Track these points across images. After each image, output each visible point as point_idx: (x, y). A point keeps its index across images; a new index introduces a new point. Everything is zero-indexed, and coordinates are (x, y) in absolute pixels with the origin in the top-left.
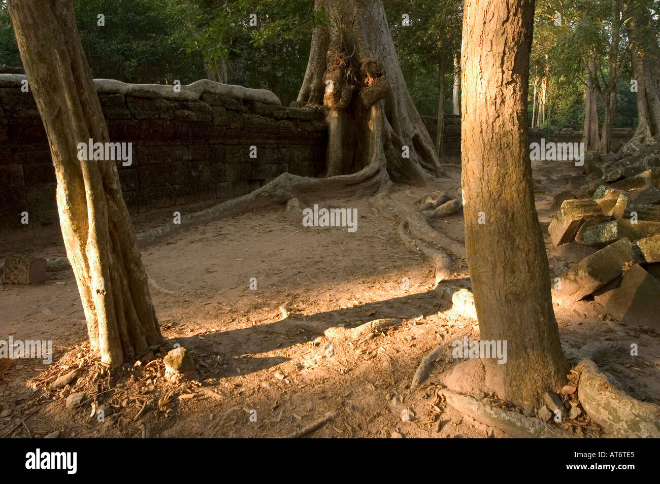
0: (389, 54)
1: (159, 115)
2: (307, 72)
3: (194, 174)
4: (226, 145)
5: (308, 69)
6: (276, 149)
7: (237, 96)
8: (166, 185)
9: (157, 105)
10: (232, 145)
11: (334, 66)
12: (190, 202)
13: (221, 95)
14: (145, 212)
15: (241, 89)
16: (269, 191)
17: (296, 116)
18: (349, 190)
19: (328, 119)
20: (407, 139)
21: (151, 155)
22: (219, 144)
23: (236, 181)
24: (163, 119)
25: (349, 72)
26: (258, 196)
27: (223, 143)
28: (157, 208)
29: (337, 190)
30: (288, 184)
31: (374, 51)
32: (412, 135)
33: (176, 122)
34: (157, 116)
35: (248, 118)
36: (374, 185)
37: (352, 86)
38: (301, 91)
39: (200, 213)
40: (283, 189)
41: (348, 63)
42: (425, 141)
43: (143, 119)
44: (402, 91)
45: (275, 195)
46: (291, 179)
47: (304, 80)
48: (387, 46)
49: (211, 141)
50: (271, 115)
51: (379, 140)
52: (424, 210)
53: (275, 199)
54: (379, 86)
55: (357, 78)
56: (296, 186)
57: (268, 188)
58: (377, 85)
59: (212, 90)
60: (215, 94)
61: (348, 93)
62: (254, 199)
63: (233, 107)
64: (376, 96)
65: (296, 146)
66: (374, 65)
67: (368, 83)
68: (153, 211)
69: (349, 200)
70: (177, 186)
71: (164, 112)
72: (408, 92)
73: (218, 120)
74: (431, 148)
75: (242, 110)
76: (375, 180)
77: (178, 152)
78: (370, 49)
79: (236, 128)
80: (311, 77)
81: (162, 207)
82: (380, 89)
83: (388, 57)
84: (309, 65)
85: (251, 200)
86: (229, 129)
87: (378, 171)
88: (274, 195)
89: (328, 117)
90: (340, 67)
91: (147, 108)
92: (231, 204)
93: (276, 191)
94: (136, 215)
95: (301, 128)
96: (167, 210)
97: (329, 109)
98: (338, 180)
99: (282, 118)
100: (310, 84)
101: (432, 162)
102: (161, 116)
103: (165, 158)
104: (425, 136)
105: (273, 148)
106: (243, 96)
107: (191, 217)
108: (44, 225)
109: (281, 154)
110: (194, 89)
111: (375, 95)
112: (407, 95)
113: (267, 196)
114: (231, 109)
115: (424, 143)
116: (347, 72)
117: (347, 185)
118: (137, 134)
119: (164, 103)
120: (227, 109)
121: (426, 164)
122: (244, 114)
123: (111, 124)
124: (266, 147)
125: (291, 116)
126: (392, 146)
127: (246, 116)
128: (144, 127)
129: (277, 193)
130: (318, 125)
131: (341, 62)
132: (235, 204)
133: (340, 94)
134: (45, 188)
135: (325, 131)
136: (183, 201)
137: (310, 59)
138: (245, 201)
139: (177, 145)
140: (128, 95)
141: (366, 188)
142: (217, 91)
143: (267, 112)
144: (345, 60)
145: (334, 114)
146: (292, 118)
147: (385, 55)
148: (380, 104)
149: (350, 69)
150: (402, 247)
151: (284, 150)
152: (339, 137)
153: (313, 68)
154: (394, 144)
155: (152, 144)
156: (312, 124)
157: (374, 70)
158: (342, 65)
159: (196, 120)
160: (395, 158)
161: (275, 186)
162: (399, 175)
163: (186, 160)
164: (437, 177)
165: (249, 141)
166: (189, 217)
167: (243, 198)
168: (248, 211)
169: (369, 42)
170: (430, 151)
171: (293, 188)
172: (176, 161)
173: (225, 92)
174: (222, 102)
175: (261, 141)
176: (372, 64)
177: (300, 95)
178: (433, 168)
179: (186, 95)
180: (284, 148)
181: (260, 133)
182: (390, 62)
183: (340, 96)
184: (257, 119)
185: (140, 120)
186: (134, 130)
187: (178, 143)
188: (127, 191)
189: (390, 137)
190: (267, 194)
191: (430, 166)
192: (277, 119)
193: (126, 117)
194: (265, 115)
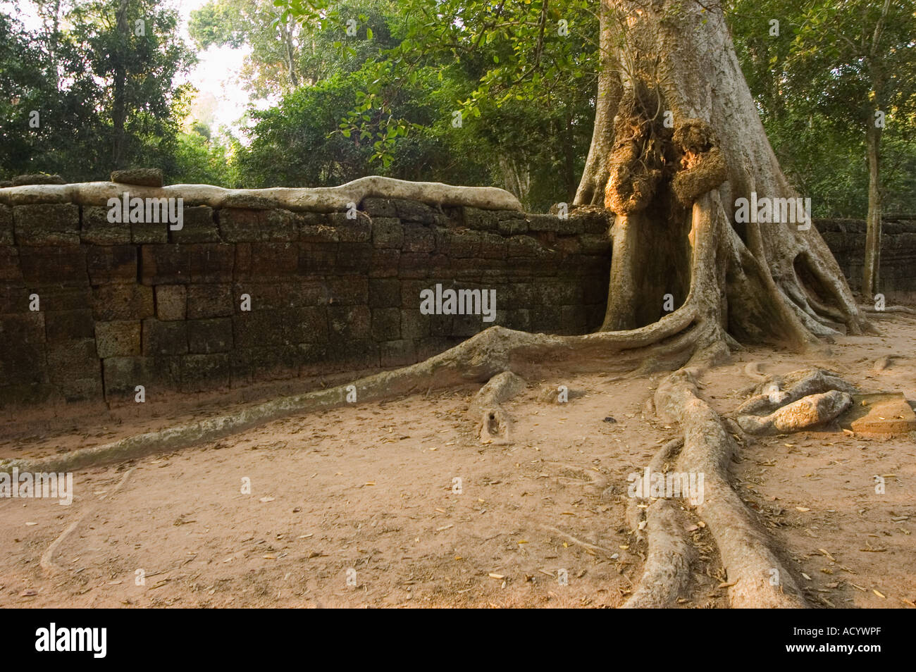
0: (739, 110)
1: (271, 234)
2: (591, 155)
3: (337, 326)
4: (404, 279)
5: (591, 151)
6: (504, 284)
7: (431, 200)
8: (285, 344)
9: (271, 219)
10: (414, 279)
11: (624, 139)
12: (328, 372)
13: (400, 198)
14: (242, 386)
15: (439, 187)
16: (459, 358)
17: (544, 228)
18: (627, 358)
19: (612, 231)
20: (783, 262)
21: (259, 297)
22: (391, 277)
23: (421, 339)
24: (277, 240)
25: (650, 148)
26: (436, 367)
27: (397, 276)
28: (265, 380)
29: (603, 358)
30: (499, 346)
31: (698, 107)
32: (794, 254)
33: (300, 244)
34: (266, 236)
35: (445, 234)
36: (682, 350)
37: (654, 172)
38: (580, 188)
39: (320, 394)
40: (486, 356)
41: (648, 131)
42: (822, 264)
43: (239, 242)
44: (769, 175)
45: (470, 366)
46: (505, 338)
47: (586, 169)
48: (733, 97)
49: (374, 274)
50: (494, 228)
51: (702, 265)
52: (744, 413)
53: (470, 373)
54: (705, 167)
55: (665, 157)
56: (516, 351)
57: (457, 352)
58: (700, 165)
59: (384, 192)
60: (389, 197)
61: (644, 184)
62: (429, 372)
63: (416, 218)
64: (698, 185)
65: (546, 279)
66: (696, 130)
67: (686, 163)
68: (259, 385)
69: (621, 379)
70: (304, 346)
71: (280, 229)
72: (782, 176)
73: (382, 239)
74: (835, 278)
75: (435, 222)
76: (683, 341)
77: (309, 291)
78: (691, 103)
79: (420, 251)
80: (597, 163)
81: (276, 379)
82: (706, 171)
83: (737, 116)
84: (593, 144)
85: (424, 374)
86: (406, 252)
87: (693, 324)
88: (467, 365)
89: (613, 228)
90: (634, 141)
91: (252, 225)
92: (383, 380)
93: (471, 358)
94: (227, 390)
95: (555, 249)
96: (285, 383)
97: (614, 214)
98: (604, 340)
99: (517, 232)
100: (594, 174)
101: (838, 303)
102: (275, 236)
103: (285, 301)
104: (821, 255)
105: (498, 283)
106: (442, 199)
107: (301, 400)
108: (71, 400)
109: (515, 292)
110: (347, 191)
111: (696, 182)
112: (779, 181)
113: (453, 367)
114: (413, 221)
115: (820, 268)
116: (646, 147)
117: (623, 350)
118: (232, 264)
119: (283, 215)
120: (404, 221)
121: (826, 309)
122: (438, 228)
123: (184, 251)
124: (484, 281)
125: (534, 228)
126: (743, 276)
127: (442, 230)
128: (242, 254)
129: (474, 362)
130: (591, 241)
131: (636, 132)
132: (392, 378)
133: (631, 185)
134: (77, 346)
135: (606, 251)
136: (314, 370)
137: (594, 134)
138: (412, 375)
139: (308, 281)
140: (221, 206)
141: (663, 356)
142: (393, 193)
143: (486, 222)
144: (641, 127)
145: (621, 221)
146: (537, 231)
147: (728, 112)
148: (710, 200)
149: (651, 142)
150: (617, 510)
151: (520, 285)
152: (628, 261)
153: (599, 148)
154: (747, 273)
155: (262, 279)
156: (579, 241)
157: (695, 138)
158: (638, 136)
159: (336, 239)
160: (749, 298)
161: (471, 350)
162: (757, 330)
163: (323, 304)
164: (850, 332)
165: (448, 272)
166: (297, 399)
167: (410, 369)
168: (417, 392)
169: (689, 91)
170: (833, 283)
171: (509, 355)
172: (304, 305)
173: (407, 193)
174: (397, 209)
175: (475, 271)
176: (692, 128)
177: (578, 193)
178: (842, 316)
179: (331, 201)
180: (520, 282)
181: (470, 257)
182: (742, 125)
183: (631, 191)
184: (462, 235)
185: (235, 243)
186: (226, 259)
187: (310, 278)
188: (212, 353)
189: (739, 261)
190: (454, 364)
191: (835, 312)
192: (506, 234)
193: (208, 239)
194: (481, 228)
